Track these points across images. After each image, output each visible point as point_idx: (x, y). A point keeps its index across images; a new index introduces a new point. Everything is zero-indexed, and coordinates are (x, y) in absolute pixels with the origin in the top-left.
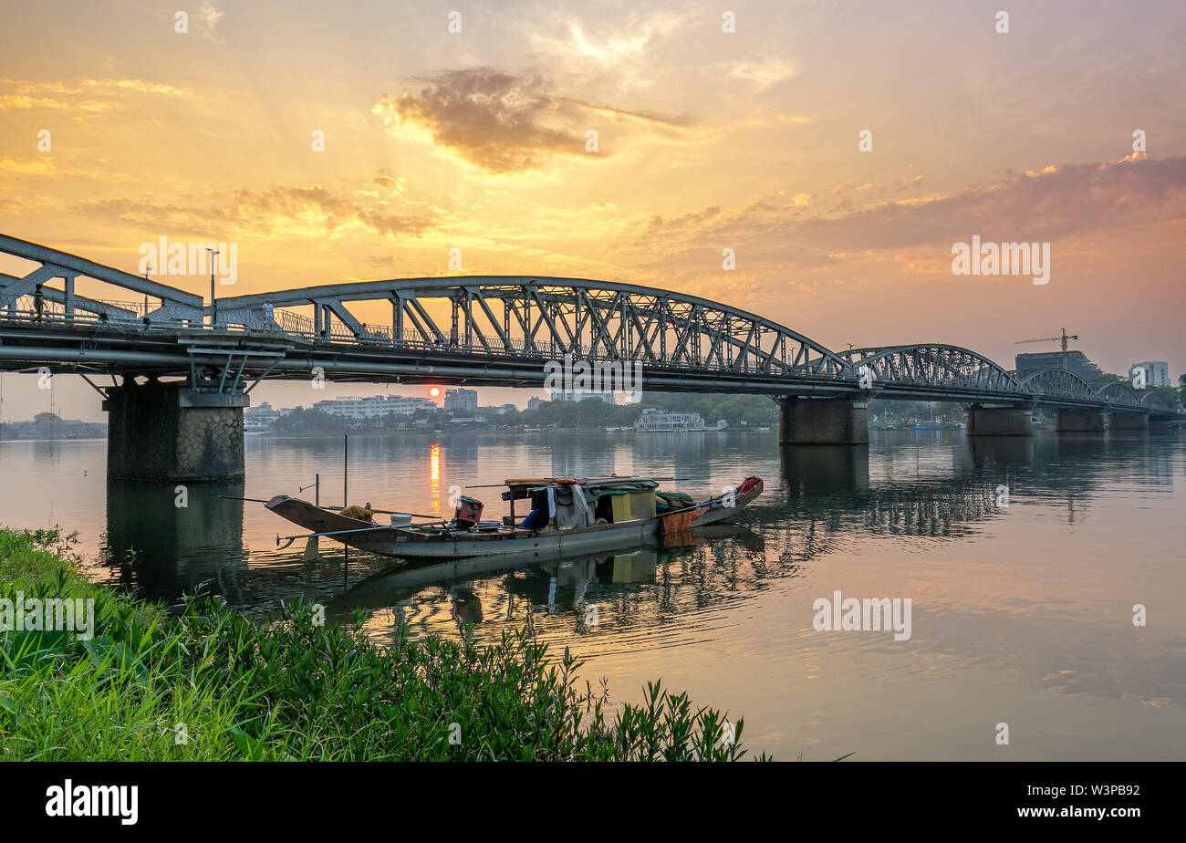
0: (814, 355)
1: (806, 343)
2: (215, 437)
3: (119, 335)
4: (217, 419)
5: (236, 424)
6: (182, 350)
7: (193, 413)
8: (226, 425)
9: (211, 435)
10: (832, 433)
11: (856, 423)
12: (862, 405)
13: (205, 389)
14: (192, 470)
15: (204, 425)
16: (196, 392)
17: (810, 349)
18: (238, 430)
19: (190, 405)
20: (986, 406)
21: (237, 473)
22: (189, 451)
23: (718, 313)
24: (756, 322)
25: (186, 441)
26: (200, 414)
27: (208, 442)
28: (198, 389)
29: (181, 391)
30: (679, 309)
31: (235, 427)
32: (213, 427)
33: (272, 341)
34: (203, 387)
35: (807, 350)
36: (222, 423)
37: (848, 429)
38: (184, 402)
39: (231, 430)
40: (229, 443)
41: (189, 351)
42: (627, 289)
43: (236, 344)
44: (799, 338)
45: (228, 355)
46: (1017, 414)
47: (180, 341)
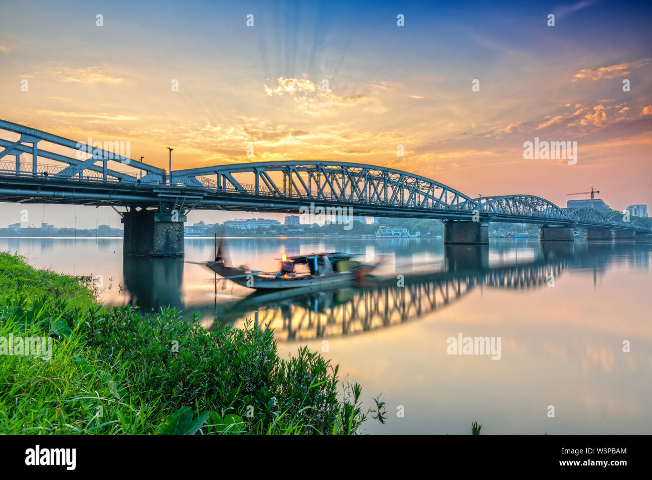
0: (461, 200)
1: (457, 194)
2: (170, 236)
3: (127, 188)
4: (171, 227)
5: (180, 230)
6: (155, 195)
7: (161, 224)
8: (176, 230)
9: (169, 235)
10: (470, 238)
11: (482, 234)
12: (485, 225)
13: (166, 213)
14: (160, 251)
15: (165, 230)
16: (162, 214)
17: (459, 197)
18: (181, 232)
19: (159, 221)
20: (551, 226)
21: (181, 253)
22: (159, 242)
23: (413, 179)
24: (432, 184)
25: (158, 237)
26: (164, 225)
27: (167, 238)
28: (163, 213)
29: (155, 214)
30: (394, 177)
31: (180, 231)
32: (170, 231)
33: (197, 191)
34: (165, 212)
35: (458, 197)
36: (173, 229)
37: (478, 236)
38: (156, 220)
39: (178, 233)
40: (177, 239)
41: (159, 195)
42: (368, 167)
43: (180, 192)
44: (454, 191)
45: (176, 198)
46: (566, 230)
47: (154, 191)
